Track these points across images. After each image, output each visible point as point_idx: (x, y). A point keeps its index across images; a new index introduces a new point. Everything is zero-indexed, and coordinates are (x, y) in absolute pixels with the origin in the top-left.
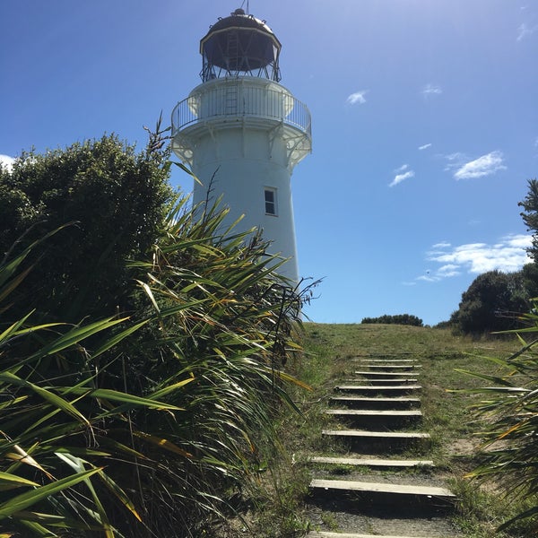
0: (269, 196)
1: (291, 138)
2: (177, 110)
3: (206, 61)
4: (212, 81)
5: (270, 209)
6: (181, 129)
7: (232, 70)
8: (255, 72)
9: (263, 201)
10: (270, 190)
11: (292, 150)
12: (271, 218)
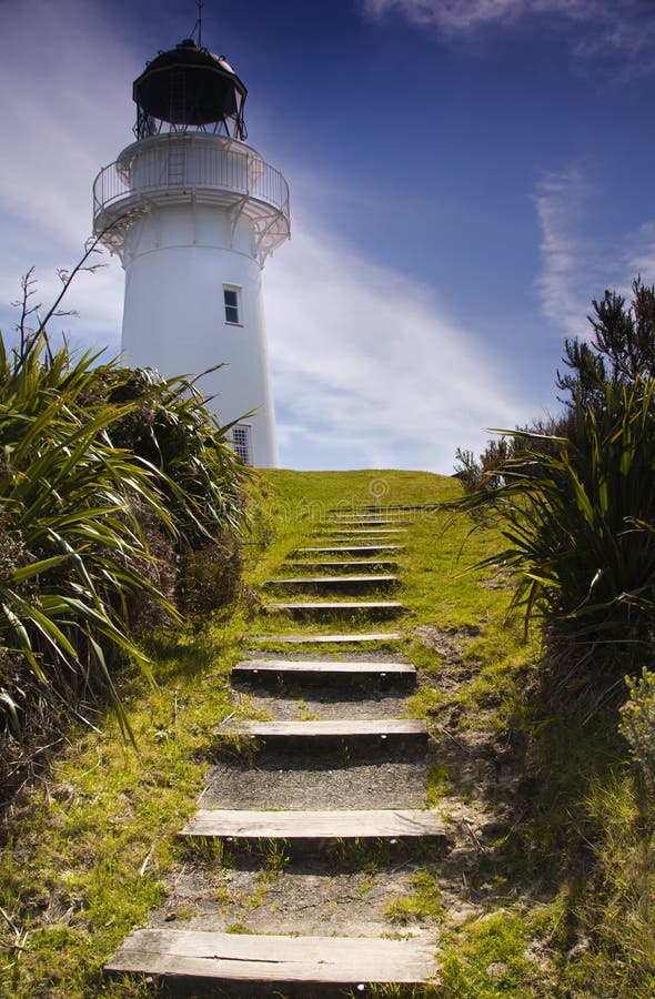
0: (230, 297)
1: (262, 218)
2: (99, 181)
3: (142, 111)
4: (149, 138)
5: (232, 315)
6: (106, 206)
7: (177, 123)
8: (209, 128)
9: (221, 305)
10: (232, 290)
11: (262, 234)
12: (232, 329)
